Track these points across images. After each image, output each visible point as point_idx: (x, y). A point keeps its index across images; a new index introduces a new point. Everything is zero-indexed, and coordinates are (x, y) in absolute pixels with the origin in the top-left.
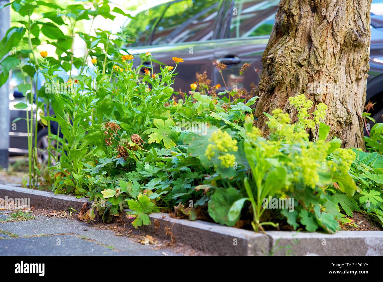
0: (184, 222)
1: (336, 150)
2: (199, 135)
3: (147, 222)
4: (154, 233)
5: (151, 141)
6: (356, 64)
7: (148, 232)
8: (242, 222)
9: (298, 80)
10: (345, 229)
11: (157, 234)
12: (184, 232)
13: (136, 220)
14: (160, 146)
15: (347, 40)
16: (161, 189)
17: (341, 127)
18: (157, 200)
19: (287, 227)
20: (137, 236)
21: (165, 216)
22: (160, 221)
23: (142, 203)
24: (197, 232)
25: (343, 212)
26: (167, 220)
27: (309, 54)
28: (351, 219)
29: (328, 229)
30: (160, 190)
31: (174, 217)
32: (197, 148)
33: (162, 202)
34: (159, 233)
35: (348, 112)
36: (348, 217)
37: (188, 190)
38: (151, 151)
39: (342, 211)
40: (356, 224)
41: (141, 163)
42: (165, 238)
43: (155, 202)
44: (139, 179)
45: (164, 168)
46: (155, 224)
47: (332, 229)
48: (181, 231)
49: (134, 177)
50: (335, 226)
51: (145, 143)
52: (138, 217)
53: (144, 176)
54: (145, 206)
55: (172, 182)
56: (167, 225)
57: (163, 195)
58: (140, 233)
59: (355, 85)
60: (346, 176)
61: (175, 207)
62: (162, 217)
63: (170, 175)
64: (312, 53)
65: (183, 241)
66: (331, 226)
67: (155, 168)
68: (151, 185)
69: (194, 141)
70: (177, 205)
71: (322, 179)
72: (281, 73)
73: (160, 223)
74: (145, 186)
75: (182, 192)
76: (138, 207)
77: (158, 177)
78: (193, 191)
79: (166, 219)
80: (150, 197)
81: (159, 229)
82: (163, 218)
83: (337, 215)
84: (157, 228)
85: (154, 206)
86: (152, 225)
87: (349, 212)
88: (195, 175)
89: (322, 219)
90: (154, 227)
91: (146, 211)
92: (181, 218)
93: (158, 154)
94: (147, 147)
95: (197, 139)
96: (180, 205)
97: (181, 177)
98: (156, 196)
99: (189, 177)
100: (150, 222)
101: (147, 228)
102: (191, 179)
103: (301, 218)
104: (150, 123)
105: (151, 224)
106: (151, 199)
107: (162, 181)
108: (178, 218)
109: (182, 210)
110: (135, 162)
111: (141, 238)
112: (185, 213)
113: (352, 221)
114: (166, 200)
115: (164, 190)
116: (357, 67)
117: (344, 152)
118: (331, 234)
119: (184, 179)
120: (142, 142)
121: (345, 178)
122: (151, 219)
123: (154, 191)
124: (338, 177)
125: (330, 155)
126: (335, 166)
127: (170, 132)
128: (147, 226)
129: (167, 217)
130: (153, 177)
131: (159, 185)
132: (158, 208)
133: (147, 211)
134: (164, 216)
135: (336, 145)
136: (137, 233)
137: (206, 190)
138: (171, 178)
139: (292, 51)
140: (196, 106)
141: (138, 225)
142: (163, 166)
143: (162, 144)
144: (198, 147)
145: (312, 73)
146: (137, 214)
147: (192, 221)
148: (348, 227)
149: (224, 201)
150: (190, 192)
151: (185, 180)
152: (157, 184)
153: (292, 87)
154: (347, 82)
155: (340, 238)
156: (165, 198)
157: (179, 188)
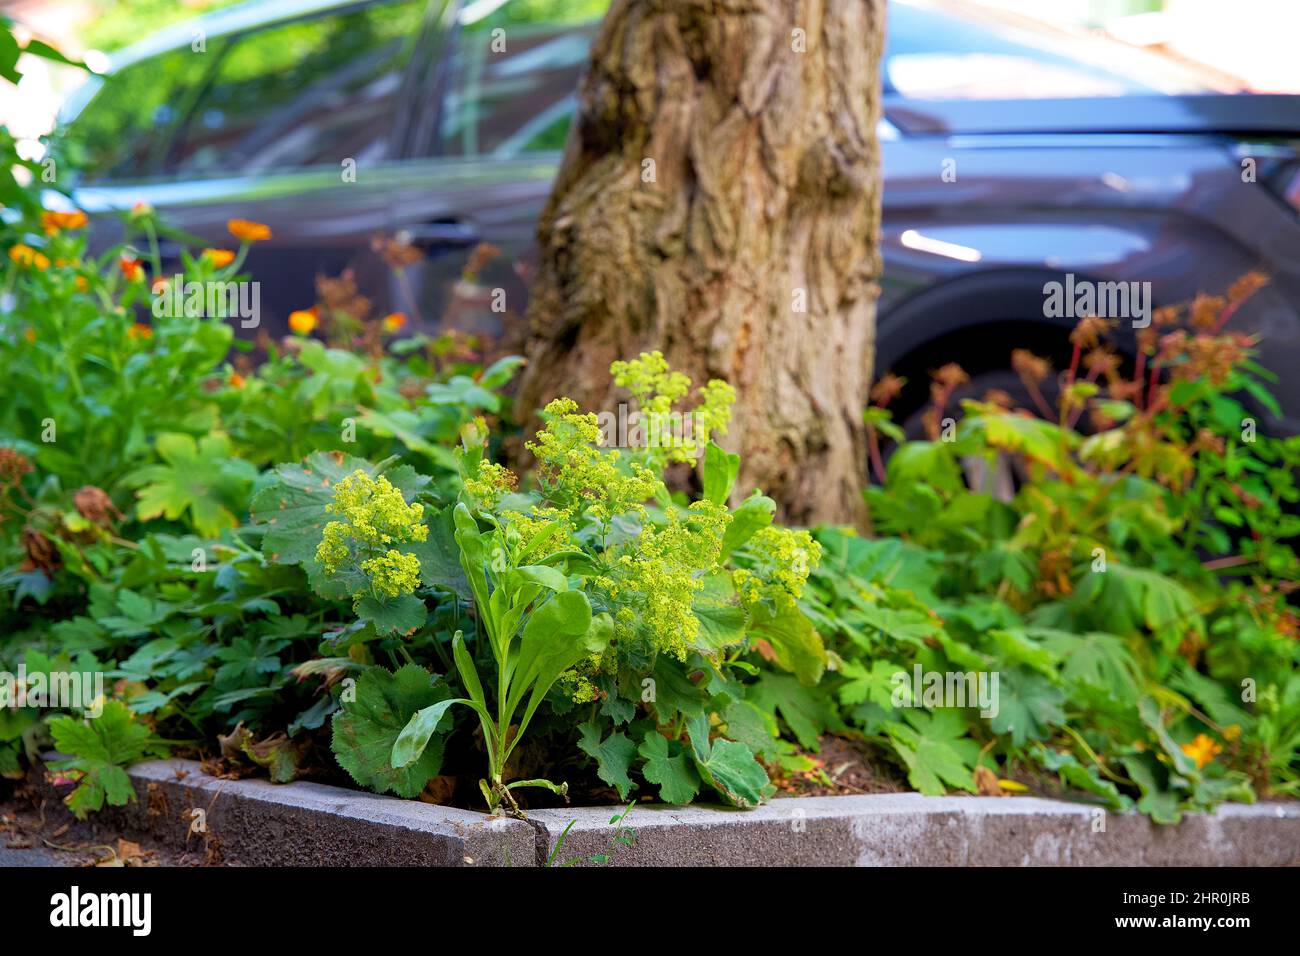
0: (252, 790)
1: (760, 532)
2: (304, 491)
3: (121, 794)
4: (148, 830)
5: (146, 511)
6: (837, 250)
7: (127, 831)
8: (450, 782)
9: (651, 303)
10: (791, 793)
11: (158, 833)
12: (249, 822)
13: (82, 789)
14: (181, 527)
15: (807, 176)
16: (174, 676)
17: (795, 458)
18: (160, 718)
19: (600, 794)
20: (86, 844)
21: (188, 773)
22: (167, 790)
23: (105, 730)
24: (295, 822)
25: (788, 736)
26: (195, 784)
27: (689, 218)
28: (815, 758)
29: (733, 795)
30: (174, 681)
31: (218, 772)
32: (296, 534)
33: (178, 723)
34: (163, 832)
35: (815, 409)
36: (803, 751)
37: (270, 676)
38: (144, 546)
39: (787, 732)
40: (830, 773)
41: (108, 588)
42: (184, 848)
43: (151, 724)
44: (100, 644)
45: (189, 602)
46: (151, 801)
47: (745, 793)
48: (241, 821)
49: (83, 636)
50: (754, 784)
51: (124, 519)
52: (88, 780)
53: (118, 634)
54: (114, 740)
55: (216, 651)
56: (191, 801)
57: (183, 697)
58: (98, 834)
59: (836, 321)
60: (793, 619)
61: (223, 739)
62: (173, 773)
63: (209, 628)
64: (697, 215)
65: (248, 854)
66: (743, 783)
67: (160, 606)
68: (141, 663)
69: (288, 511)
70: (229, 731)
71: (715, 630)
72: (596, 280)
73: (169, 796)
74: (118, 668)
75: (251, 687)
76: (89, 741)
77: (167, 636)
78: (286, 680)
79: (191, 780)
80: (133, 709)
81: (163, 815)
82: (180, 777)
83: (766, 748)
84: (158, 813)
85: (150, 738)
86: (139, 804)
87: (808, 737)
88: (296, 627)
89: (715, 762)
90: (148, 811)
91: (120, 755)
92: (242, 777)
93: (171, 555)
94: (134, 530)
95: (297, 506)
96: (240, 731)
97: (248, 635)
98: (157, 700)
99: (274, 633)
100: (132, 792)
101: (123, 814)
102: (282, 639)
103: (645, 761)
104: (145, 448)
105: (135, 800)
106: (137, 714)
107: (183, 648)
108: (231, 775)
109: (244, 748)
110: (87, 586)
111: (100, 853)
112: (256, 759)
113: (815, 763)
114: (193, 714)
115: (189, 680)
116: (841, 263)
117: (783, 540)
118: (744, 809)
119: (255, 640)
120: (114, 518)
121: (792, 624)
122: (137, 782)
123: (151, 684)
124: (768, 623)
125: (745, 550)
126: (756, 585)
127: (215, 478)
128: (122, 807)
129: (194, 774)
130: (151, 637)
131: (169, 662)
132: (163, 745)
133: (123, 757)
134: (184, 771)
135: (759, 516)
136: (88, 836)
137: (331, 677)
138: (212, 638)
139: (634, 207)
140: (311, 389)
141: (86, 807)
142: (185, 597)
143: (186, 520)
144: (299, 531)
145: (699, 281)
146: (84, 769)
147: (280, 783)
148: (804, 786)
149: (388, 710)
150: (276, 686)
151: (261, 645)
152: (161, 658)
153: (635, 325)
154: (810, 311)
155: (770, 823)
156: (191, 709)
157: (238, 673)
